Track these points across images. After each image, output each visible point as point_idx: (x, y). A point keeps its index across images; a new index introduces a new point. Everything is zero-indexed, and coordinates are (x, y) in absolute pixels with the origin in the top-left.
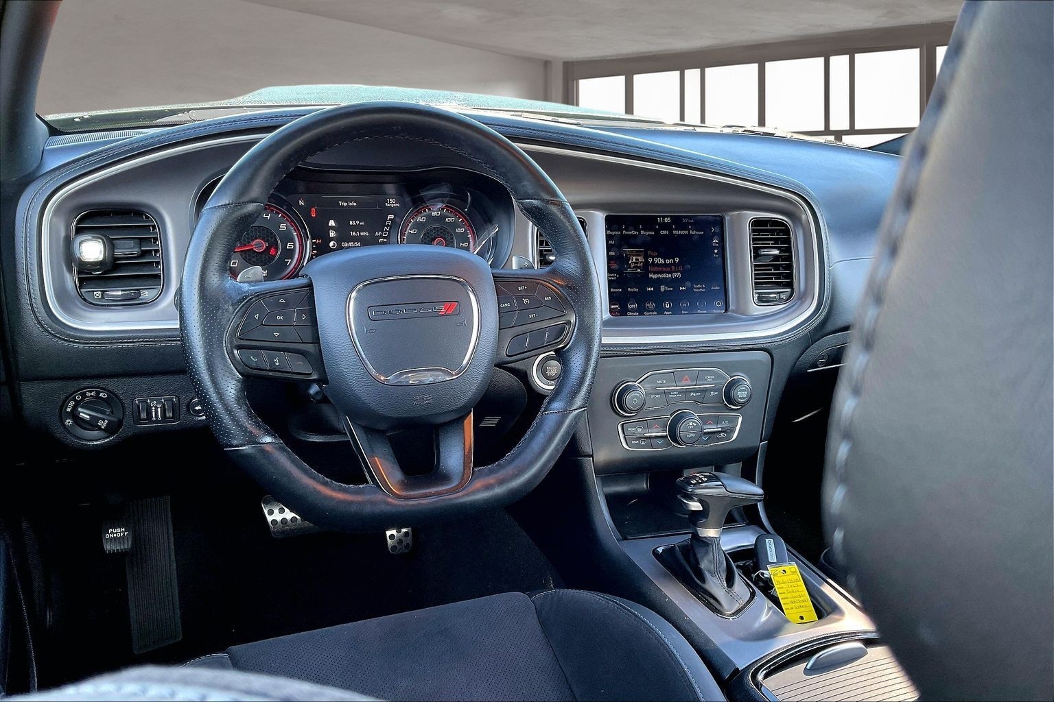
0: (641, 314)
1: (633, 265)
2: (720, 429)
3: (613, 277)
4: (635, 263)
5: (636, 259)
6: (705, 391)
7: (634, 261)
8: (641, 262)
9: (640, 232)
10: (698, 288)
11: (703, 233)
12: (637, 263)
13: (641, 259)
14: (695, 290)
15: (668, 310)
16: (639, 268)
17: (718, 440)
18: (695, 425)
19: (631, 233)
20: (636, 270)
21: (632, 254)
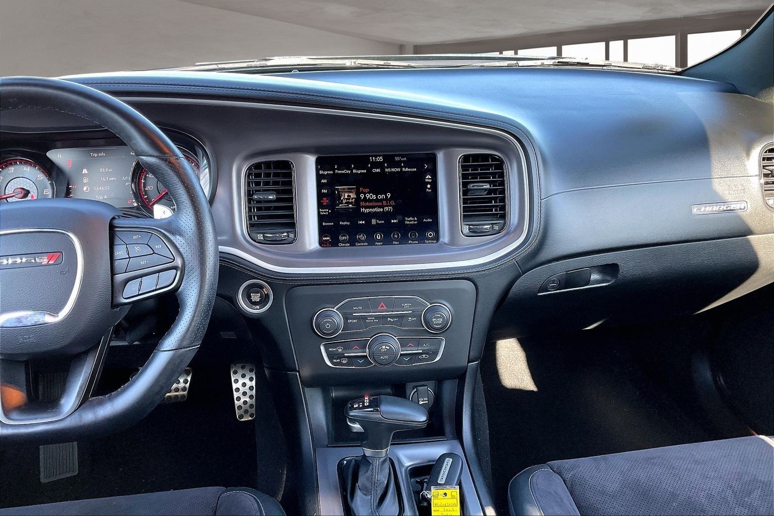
0: (352, 245)
1: (344, 201)
2: (421, 351)
3: (325, 212)
4: (347, 199)
5: (348, 196)
6: (401, 317)
7: (346, 197)
8: (352, 198)
9: (352, 171)
10: (410, 221)
11: (415, 169)
12: (349, 199)
13: (353, 195)
14: (406, 222)
15: (379, 241)
16: (351, 203)
17: (421, 360)
18: (388, 348)
19: (343, 172)
20: (348, 206)
21: (344, 191)
